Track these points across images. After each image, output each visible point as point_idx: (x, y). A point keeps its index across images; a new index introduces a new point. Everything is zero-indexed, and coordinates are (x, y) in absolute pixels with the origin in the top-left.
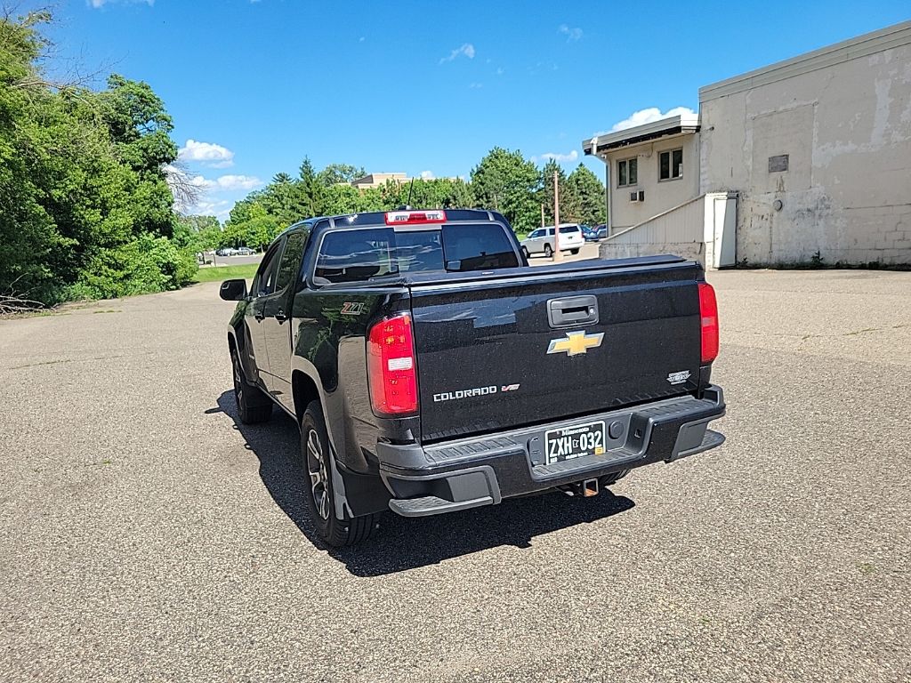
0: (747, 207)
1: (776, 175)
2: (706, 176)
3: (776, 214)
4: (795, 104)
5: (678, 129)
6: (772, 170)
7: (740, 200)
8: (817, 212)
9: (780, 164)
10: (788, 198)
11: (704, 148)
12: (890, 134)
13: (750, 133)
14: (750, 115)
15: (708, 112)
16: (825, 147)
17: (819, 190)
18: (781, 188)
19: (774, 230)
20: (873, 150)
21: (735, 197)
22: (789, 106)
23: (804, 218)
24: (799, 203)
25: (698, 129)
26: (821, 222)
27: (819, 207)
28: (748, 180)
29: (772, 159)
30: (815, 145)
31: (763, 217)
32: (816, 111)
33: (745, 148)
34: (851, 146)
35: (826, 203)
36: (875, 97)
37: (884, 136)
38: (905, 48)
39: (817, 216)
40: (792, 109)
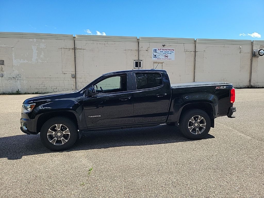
4: (5, 46)
8: (17, 78)
9: (1, 63)
10: (5, 73)
12: (38, 60)
16: (17, 60)
17: (16, 72)
18: (2, 70)
20: (33, 63)
22: (2, 46)
23: (12, 80)
24: (9, 75)
26: (18, 81)
27: (17, 77)
30: (14, 59)
32: (13, 49)
34: (26, 61)
35: (19, 76)
36: (33, 50)
37: (36, 60)
38: (40, 40)
39: (17, 79)
40: (4, 47)
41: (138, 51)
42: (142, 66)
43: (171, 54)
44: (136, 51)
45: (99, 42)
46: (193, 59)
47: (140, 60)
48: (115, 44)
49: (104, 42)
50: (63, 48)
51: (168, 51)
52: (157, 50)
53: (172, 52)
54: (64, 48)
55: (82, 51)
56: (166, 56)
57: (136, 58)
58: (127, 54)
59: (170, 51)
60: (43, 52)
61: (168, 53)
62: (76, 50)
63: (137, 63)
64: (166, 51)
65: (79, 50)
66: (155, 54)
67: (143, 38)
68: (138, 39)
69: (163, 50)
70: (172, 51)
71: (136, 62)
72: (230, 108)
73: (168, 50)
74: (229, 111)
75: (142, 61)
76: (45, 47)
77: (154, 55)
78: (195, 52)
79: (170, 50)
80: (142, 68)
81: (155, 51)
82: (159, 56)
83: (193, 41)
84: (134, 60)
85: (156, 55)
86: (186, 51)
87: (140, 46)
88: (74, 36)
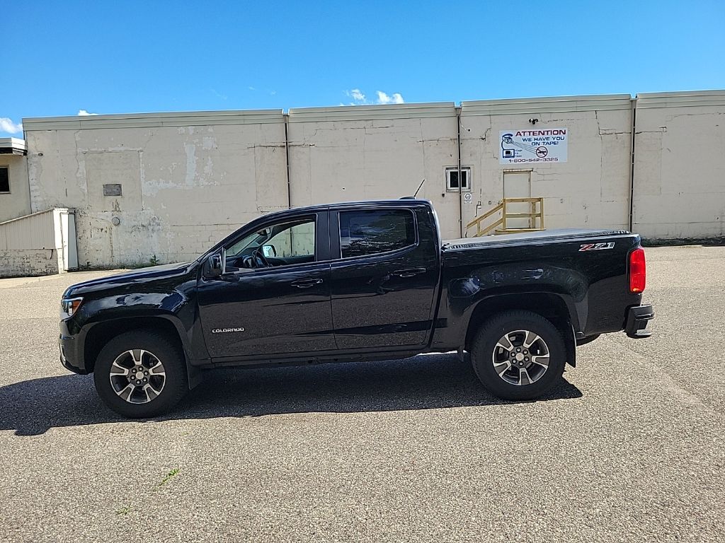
0: (85, 222)
1: (113, 198)
2: (37, 194)
3: (114, 228)
4: (122, 149)
5: (10, 150)
6: (107, 194)
7: (77, 215)
8: (150, 228)
9: (113, 190)
10: (124, 215)
11: (33, 170)
12: (199, 180)
13: (82, 164)
14: (79, 150)
15: (34, 140)
16: (151, 182)
17: (150, 212)
18: (117, 208)
19: (113, 239)
20: (187, 188)
21: (73, 213)
22: (116, 149)
23: (140, 231)
24: (134, 220)
25: (25, 152)
26: (155, 235)
27: (152, 223)
28: (83, 200)
29: (106, 186)
30: (143, 180)
31: (102, 230)
32: (141, 156)
33: (78, 175)
34: (171, 184)
35: (157, 221)
36: (185, 154)
37: (194, 180)
38: (202, 128)
39: (150, 230)
40: (121, 151)
41: (457, 142)
42: (470, 184)
43: (554, 143)
44: (452, 143)
45: (348, 125)
46: (625, 156)
47: (463, 168)
48: (393, 126)
49: (363, 124)
50: (258, 144)
51: (546, 136)
52: (514, 134)
53: (560, 138)
54: (260, 146)
55: (306, 150)
56: (540, 152)
57: (453, 163)
58: (425, 152)
59: (554, 136)
60: (209, 158)
61: (546, 141)
62: (291, 148)
63: (454, 175)
64: (541, 136)
65: (298, 148)
66: (507, 146)
67: (471, 105)
68: (456, 109)
69: (531, 133)
70: (558, 135)
71: (451, 172)
72: (628, 308)
73: (546, 133)
74: (626, 316)
75: (469, 168)
76: (215, 146)
77: (505, 152)
78: (633, 133)
79: (552, 133)
80: (469, 188)
81: (508, 138)
82: (520, 153)
83: (627, 102)
84: (447, 169)
85: (512, 151)
86: (602, 134)
87: (461, 126)
88: (285, 113)
